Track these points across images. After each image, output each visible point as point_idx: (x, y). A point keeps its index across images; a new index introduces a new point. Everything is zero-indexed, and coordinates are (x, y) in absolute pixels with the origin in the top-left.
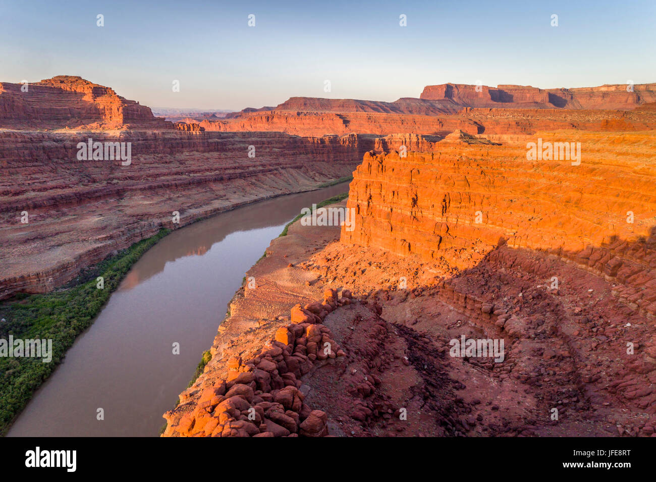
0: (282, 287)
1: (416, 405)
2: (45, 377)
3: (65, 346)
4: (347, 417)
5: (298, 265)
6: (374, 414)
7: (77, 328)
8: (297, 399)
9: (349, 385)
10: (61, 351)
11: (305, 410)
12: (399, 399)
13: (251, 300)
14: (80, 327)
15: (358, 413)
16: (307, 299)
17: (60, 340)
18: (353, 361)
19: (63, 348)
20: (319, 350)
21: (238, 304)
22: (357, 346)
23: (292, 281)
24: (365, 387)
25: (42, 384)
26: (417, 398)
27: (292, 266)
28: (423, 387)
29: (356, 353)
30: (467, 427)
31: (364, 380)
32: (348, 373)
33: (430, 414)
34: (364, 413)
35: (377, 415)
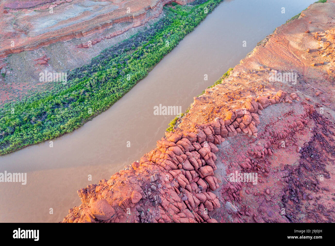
0: (291, 47)
1: (282, 174)
2: (169, 51)
3: (180, 39)
4: (237, 164)
5: (313, 33)
6: (254, 168)
7: (187, 31)
8: (207, 156)
9: (251, 150)
10: (178, 40)
11: (210, 160)
12: (275, 167)
13: (267, 49)
14: (189, 31)
15: (244, 165)
16: (300, 61)
17: (179, 35)
18: (263, 138)
19: (179, 40)
20: (245, 128)
21: (259, 49)
22: (274, 130)
23: (300, 44)
24: (259, 154)
25: (167, 54)
26: (286, 171)
27: (309, 32)
28: (295, 168)
29: (270, 134)
30: (304, 198)
31: (262, 150)
32: (256, 143)
33: (284, 184)
34: (247, 166)
35: (255, 169)
